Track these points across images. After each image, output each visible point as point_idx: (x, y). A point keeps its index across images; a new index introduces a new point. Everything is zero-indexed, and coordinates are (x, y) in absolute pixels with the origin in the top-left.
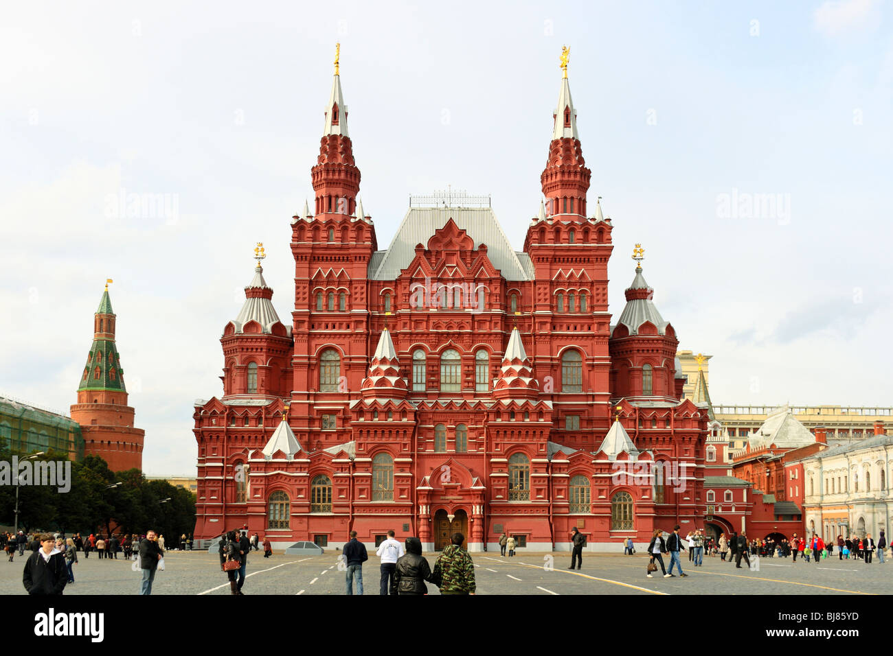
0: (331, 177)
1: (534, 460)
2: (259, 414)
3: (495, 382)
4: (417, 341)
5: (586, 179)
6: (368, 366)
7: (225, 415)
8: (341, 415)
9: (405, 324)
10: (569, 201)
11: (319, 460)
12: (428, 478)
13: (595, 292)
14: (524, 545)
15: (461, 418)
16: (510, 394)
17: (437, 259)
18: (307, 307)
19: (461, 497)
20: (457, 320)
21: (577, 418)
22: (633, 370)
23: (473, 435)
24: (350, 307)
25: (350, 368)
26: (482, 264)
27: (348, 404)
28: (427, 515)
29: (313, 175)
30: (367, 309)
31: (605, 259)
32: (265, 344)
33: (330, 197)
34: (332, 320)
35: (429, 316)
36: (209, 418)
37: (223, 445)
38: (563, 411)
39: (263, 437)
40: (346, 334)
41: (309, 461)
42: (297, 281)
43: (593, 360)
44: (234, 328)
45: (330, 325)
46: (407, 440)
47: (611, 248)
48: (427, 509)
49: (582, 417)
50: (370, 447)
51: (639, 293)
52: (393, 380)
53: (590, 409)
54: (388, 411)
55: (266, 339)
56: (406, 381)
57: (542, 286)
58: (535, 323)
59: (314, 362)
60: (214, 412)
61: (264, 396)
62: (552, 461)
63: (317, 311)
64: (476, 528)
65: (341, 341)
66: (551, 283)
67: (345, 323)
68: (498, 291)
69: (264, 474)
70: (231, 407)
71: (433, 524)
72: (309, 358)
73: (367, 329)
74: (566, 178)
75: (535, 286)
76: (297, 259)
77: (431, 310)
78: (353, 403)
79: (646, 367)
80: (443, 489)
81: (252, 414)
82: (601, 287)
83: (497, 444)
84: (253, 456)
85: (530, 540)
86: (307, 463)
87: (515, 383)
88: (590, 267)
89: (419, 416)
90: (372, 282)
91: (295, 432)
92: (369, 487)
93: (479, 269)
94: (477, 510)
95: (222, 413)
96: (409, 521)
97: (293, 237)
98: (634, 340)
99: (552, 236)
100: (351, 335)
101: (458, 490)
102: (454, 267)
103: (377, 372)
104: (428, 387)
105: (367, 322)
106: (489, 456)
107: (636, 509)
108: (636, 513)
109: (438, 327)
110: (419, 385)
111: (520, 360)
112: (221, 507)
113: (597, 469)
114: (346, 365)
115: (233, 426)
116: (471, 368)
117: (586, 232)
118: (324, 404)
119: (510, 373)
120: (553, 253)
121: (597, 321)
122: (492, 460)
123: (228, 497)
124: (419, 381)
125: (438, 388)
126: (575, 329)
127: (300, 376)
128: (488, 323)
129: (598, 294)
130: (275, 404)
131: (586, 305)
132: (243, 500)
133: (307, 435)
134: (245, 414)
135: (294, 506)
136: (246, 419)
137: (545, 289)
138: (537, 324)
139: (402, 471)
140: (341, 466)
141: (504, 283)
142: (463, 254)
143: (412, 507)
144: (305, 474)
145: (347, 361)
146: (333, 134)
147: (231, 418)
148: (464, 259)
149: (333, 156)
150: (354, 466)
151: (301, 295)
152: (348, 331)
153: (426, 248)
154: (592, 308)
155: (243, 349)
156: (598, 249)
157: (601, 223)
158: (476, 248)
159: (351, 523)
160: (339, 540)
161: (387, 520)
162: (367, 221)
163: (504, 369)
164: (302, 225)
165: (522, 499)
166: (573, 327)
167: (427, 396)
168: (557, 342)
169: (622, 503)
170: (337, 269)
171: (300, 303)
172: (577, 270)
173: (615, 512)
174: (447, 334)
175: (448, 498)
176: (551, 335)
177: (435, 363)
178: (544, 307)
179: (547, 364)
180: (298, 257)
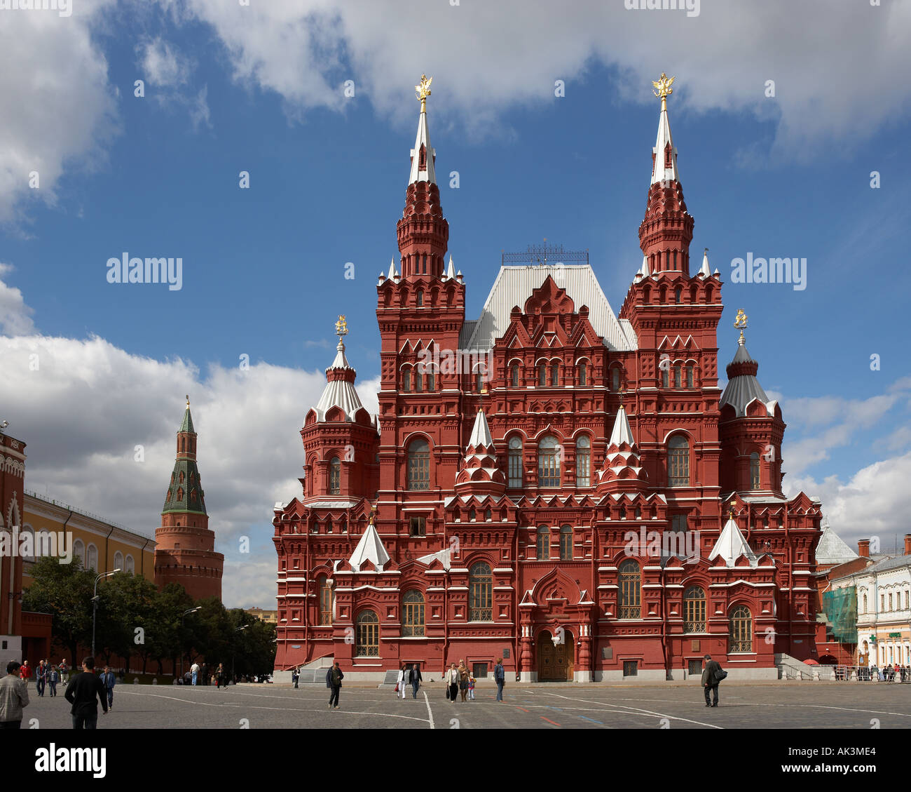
0: (418, 231)
1: (645, 568)
2: (344, 517)
3: (601, 473)
4: (513, 426)
6: (460, 458)
7: (307, 520)
8: (431, 518)
9: (500, 405)
11: (411, 571)
12: (531, 592)
13: (703, 364)
14: (634, 673)
15: (566, 516)
16: (618, 487)
17: (534, 326)
18: (394, 387)
19: (567, 615)
20: (556, 399)
21: (684, 517)
23: (579, 538)
24: (441, 387)
25: (441, 460)
26: (584, 332)
27: (440, 504)
28: (530, 638)
30: (459, 389)
31: (714, 322)
32: (349, 435)
33: (417, 255)
34: (421, 402)
35: (526, 395)
36: (290, 524)
37: (305, 557)
38: (669, 509)
39: (347, 546)
40: (436, 420)
41: (400, 572)
42: (383, 356)
43: (702, 446)
44: (315, 417)
45: (419, 409)
46: (507, 546)
47: (720, 310)
48: (529, 629)
49: (690, 516)
50: (467, 554)
51: (744, 368)
52: (491, 472)
53: (698, 506)
54: (486, 510)
55: (350, 428)
56: (503, 474)
57: (647, 357)
58: (639, 402)
59: (402, 453)
60: (296, 517)
61: (347, 497)
62: (665, 569)
63: (405, 392)
64: (583, 653)
65: (431, 427)
66: (657, 353)
67: (435, 406)
68: (600, 363)
69: (351, 590)
70: (314, 510)
71: (536, 649)
72: (397, 450)
73: (459, 412)
74: (669, 227)
75: (639, 357)
77: (528, 387)
78: (448, 500)
79: (754, 456)
80: (546, 605)
81: (336, 518)
82: (710, 357)
83: (606, 549)
84: (339, 568)
85: (642, 667)
86: (397, 575)
87: (624, 473)
88: (698, 334)
89: (521, 515)
91: (383, 539)
92: (465, 604)
93: (580, 336)
94: (584, 631)
95: (304, 517)
96: (509, 646)
97: (379, 302)
99: (657, 295)
100: (442, 420)
101: (564, 607)
102: (554, 334)
103: (472, 463)
104: (525, 483)
105: (459, 404)
106: (597, 564)
107: (755, 627)
108: (756, 632)
109: (536, 408)
110: (515, 481)
111: (628, 445)
112: (303, 630)
113: (713, 578)
114: (436, 456)
115: (316, 533)
116: (571, 459)
117: (693, 291)
118: (414, 505)
119: (617, 461)
120: (658, 316)
121: (706, 398)
122: (601, 569)
123: (312, 618)
124: (515, 476)
125: (537, 483)
126: (683, 408)
127: (387, 471)
128: (590, 403)
129: (706, 366)
130: (360, 506)
131: (694, 379)
132: (327, 623)
133: (395, 543)
134: (329, 518)
135: (384, 628)
136: (329, 525)
137: (650, 360)
138: (641, 404)
139: (502, 584)
140: (435, 579)
141: (606, 354)
142: (562, 319)
143: (513, 628)
144: (395, 589)
145: (437, 452)
146: (419, 181)
147: (314, 524)
148: (563, 325)
149: (420, 207)
150: (449, 578)
151: (387, 373)
152: (439, 416)
153: (523, 312)
154: (700, 384)
155: (325, 441)
156: (706, 310)
157: (709, 278)
158: (577, 311)
159: (446, 649)
160: (434, 668)
161: (486, 645)
162: (459, 281)
163: (611, 457)
164: (387, 289)
165: (632, 616)
166: (679, 407)
167: (524, 494)
168: (664, 425)
169: (740, 620)
170: (426, 340)
171: (386, 382)
172: (684, 337)
173: (732, 630)
174: (546, 417)
175: (553, 616)
176: (657, 417)
177: (533, 453)
178: (649, 382)
179: (653, 453)
180: (384, 326)
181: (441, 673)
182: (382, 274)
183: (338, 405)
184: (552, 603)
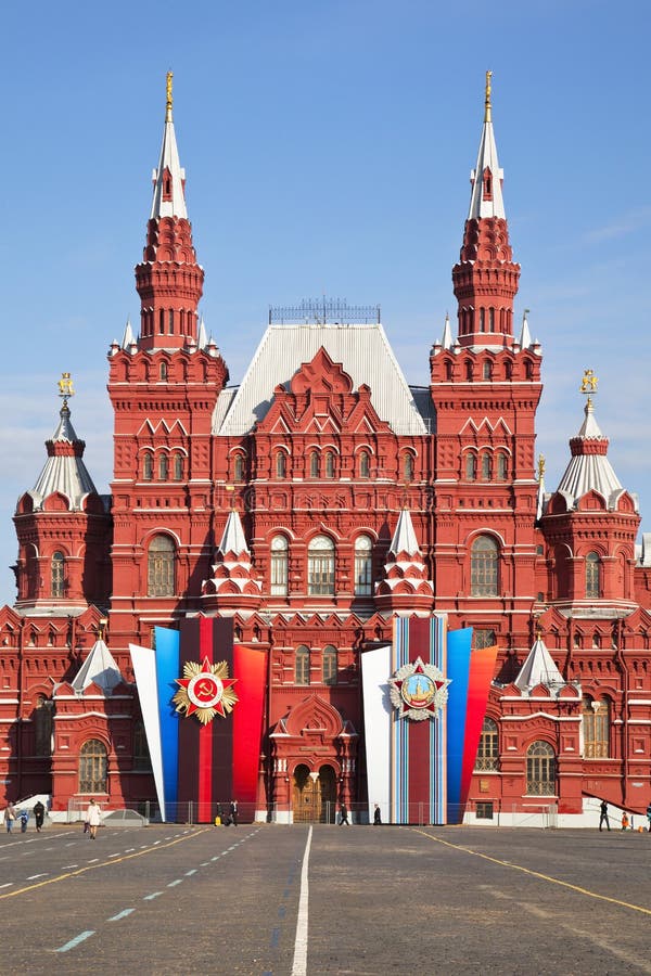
2: (68, 628)
3: (377, 585)
4: (276, 524)
5: (513, 279)
6: (210, 562)
7: (22, 631)
9: (263, 499)
10: (488, 315)
12: (285, 721)
13: (517, 452)
15: (329, 636)
18: (131, 475)
19: (327, 748)
20: (331, 495)
21: (489, 634)
22: (572, 561)
23: (344, 660)
24: (189, 475)
26: (364, 413)
28: (285, 773)
29: (138, 277)
30: (210, 479)
31: (532, 403)
33: (161, 312)
34: (167, 494)
35: (292, 489)
37: (20, 674)
38: (470, 624)
39: (72, 661)
40: (181, 515)
41: (132, 697)
42: (116, 439)
43: (513, 549)
44: (32, 504)
45: (163, 502)
47: (539, 389)
48: (283, 763)
49: (495, 632)
52: (242, 583)
53: (507, 620)
55: (77, 519)
56: (259, 584)
57: (445, 444)
58: (435, 497)
59: (139, 554)
63: (144, 481)
64: (347, 791)
65: (175, 523)
66: (457, 438)
67: (181, 499)
68: (385, 452)
69: (73, 717)
70: (30, 619)
71: (292, 785)
72: (132, 549)
73: (210, 507)
75: (436, 444)
76: (117, 406)
77: (295, 479)
79: (591, 558)
80: (303, 736)
81: (58, 628)
82: (525, 444)
84: (59, 692)
87: (401, 587)
88: (511, 416)
89: (275, 633)
90: (217, 438)
91: (113, 653)
93: (360, 420)
94: (347, 766)
95: (18, 628)
97: (111, 376)
98: (573, 519)
99: (459, 371)
100: (190, 515)
101: (324, 738)
102: (327, 417)
103: (221, 572)
104: (289, 590)
105: (210, 497)
107: (558, 766)
109: (303, 504)
110: (278, 588)
111: (408, 555)
112: (14, 762)
113: (507, 709)
114: (181, 558)
115: (31, 646)
116: (348, 563)
117: (505, 364)
118: (152, 615)
119: (395, 572)
120: (459, 396)
121: (520, 494)
123: (25, 748)
124: (278, 581)
125: (303, 590)
126: (490, 503)
127: (121, 575)
129: (521, 455)
134: (49, 628)
135: (112, 760)
136: (49, 637)
137: (450, 447)
138: (437, 499)
141: (396, 437)
142: (338, 398)
144: (126, 716)
145: (183, 553)
146: (164, 215)
147: (30, 635)
148: (339, 407)
151: (122, 458)
152: (186, 509)
153: (289, 392)
155: (44, 533)
156: (520, 389)
157: (527, 351)
158: (355, 391)
162: (212, 351)
163: (388, 567)
164: (122, 358)
166: (485, 503)
167: (289, 604)
168: (464, 524)
169: (541, 757)
170: (171, 420)
171: (120, 469)
172: (494, 419)
173: (530, 769)
174: (317, 513)
175: (309, 748)
176: (458, 515)
177: (300, 556)
178: (448, 474)
179: (450, 557)
180: (119, 404)
182: (115, 343)
183: (61, 491)
184: (309, 734)
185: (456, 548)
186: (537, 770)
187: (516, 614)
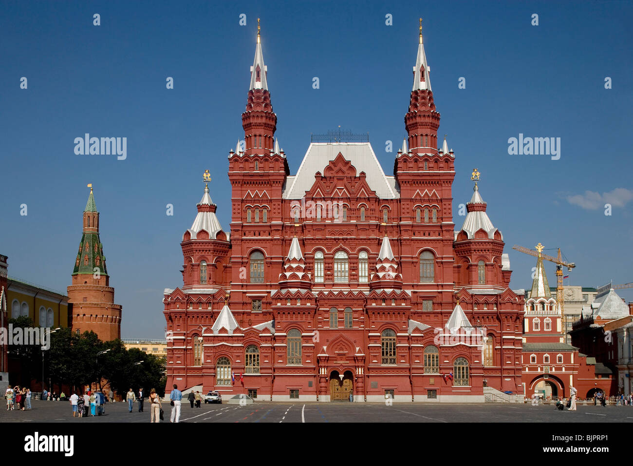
1: (399, 334)
2: (209, 300)
3: (372, 276)
4: (317, 244)
5: (437, 120)
6: (283, 264)
7: (185, 301)
8: (264, 300)
9: (309, 232)
10: (424, 138)
11: (250, 334)
12: (325, 348)
13: (443, 207)
15: (348, 302)
16: (382, 285)
17: (331, 183)
18: (240, 219)
19: (348, 362)
20: (346, 229)
21: (431, 302)
22: (471, 265)
23: (356, 315)
24: (270, 219)
25: (270, 265)
26: (363, 187)
27: (270, 292)
28: (325, 375)
30: (282, 221)
31: (450, 182)
32: (212, 247)
33: (255, 137)
35: (325, 226)
36: (174, 303)
37: (184, 323)
38: (420, 297)
39: (211, 317)
40: (267, 240)
42: (233, 201)
43: (442, 258)
44: (190, 236)
45: (257, 233)
46: (310, 320)
47: (453, 175)
48: (324, 370)
49: (434, 301)
50: (285, 324)
52: (300, 274)
53: (440, 295)
54: (297, 298)
55: (213, 243)
56: (310, 275)
57: (405, 203)
58: (400, 231)
59: (245, 260)
60: (178, 299)
61: (212, 286)
62: (412, 335)
63: (247, 223)
64: (359, 384)
65: (264, 245)
66: (411, 200)
67: (267, 232)
68: (374, 207)
69: (213, 345)
70: (190, 295)
71: (329, 382)
72: (242, 258)
73: (283, 236)
75: (400, 203)
76: (233, 184)
77: (326, 221)
78: (273, 292)
79: (481, 263)
80: (334, 355)
81: (204, 300)
82: (447, 203)
83: (373, 323)
84: (205, 332)
85: (397, 393)
86: (242, 336)
87: (385, 277)
88: (439, 189)
89: (319, 301)
90: (285, 200)
91: (233, 313)
92: (284, 354)
93: (360, 190)
94: (359, 371)
95: (183, 299)
96: (312, 379)
97: (230, 168)
98: (472, 243)
99: (411, 165)
100: (272, 240)
101: (346, 357)
102: (343, 189)
103: (289, 269)
104: (325, 279)
105: (282, 230)
106: (368, 331)
107: (471, 371)
108: (472, 374)
109: (331, 234)
110: (319, 278)
111: (388, 259)
112: (183, 369)
114: (268, 263)
115: (191, 309)
116: (355, 265)
117: (436, 162)
118: (253, 292)
119: (382, 269)
120: (412, 178)
121: (445, 229)
122: (370, 334)
123: (189, 362)
124: (319, 275)
125: (332, 279)
126: (429, 234)
127: (235, 271)
128: (367, 231)
129: (445, 209)
130: (219, 292)
131: (437, 217)
132: (199, 364)
133: (241, 315)
134: (199, 299)
135: (234, 368)
136: (199, 303)
137: (407, 205)
138: (402, 232)
139: (307, 342)
140: (266, 339)
141: (378, 200)
142: (349, 179)
143: (315, 369)
144: (241, 345)
145: (268, 260)
146: (256, 88)
147: (190, 303)
148: (349, 183)
149: (257, 105)
150: (274, 339)
151: (236, 211)
152: (269, 237)
153: (323, 175)
154: (441, 220)
155: (196, 251)
156: (444, 175)
157: (447, 155)
158: (358, 175)
159: (273, 381)
160: (265, 393)
161: (298, 379)
162: (282, 155)
163: (378, 266)
164: (236, 159)
165: (391, 363)
166: (427, 233)
167: (325, 286)
168: (416, 245)
169: (461, 366)
170: (261, 191)
171: (235, 216)
172: (430, 191)
173: (456, 372)
174: (339, 239)
175: (339, 362)
176: (412, 240)
177: (330, 261)
178: (407, 219)
179: (409, 262)
180: (234, 182)
181: (270, 396)
182: (232, 151)
183: (204, 228)
184: (339, 354)
185: (412, 258)
186: (459, 373)
187: (444, 292)
